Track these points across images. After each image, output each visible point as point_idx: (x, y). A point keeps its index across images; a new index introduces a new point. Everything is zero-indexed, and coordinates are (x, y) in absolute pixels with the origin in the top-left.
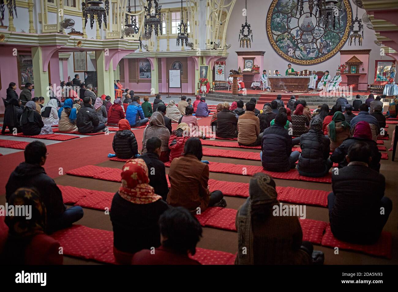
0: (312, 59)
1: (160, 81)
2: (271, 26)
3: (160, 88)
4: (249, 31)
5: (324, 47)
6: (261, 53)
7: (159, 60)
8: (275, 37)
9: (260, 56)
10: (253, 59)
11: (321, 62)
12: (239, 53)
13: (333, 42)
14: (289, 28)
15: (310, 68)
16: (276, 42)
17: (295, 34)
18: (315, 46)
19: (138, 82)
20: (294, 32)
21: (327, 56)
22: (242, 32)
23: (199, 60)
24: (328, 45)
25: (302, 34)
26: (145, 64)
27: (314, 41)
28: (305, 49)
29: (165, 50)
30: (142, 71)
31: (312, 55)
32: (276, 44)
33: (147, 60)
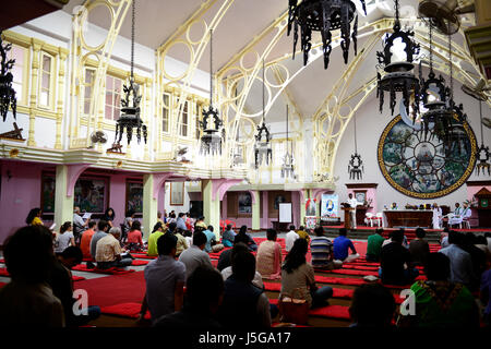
0: (432, 192)
1: (261, 216)
2: (383, 157)
3: (261, 223)
4: (360, 162)
5: (446, 178)
6: (374, 186)
7: (261, 193)
8: (388, 168)
9: (372, 189)
10: (365, 192)
11: (444, 195)
12: (349, 186)
13: (457, 173)
14: (403, 159)
15: (431, 202)
16: (390, 173)
17: (411, 165)
18: (435, 178)
19: (237, 217)
20: (409, 163)
21: (450, 189)
22: (352, 162)
23: (304, 193)
24: (450, 177)
25: (419, 165)
26: (245, 197)
27: (434, 172)
28: (424, 181)
29: (267, 183)
30: (241, 205)
31: (432, 187)
32: (389, 176)
33: (248, 194)
